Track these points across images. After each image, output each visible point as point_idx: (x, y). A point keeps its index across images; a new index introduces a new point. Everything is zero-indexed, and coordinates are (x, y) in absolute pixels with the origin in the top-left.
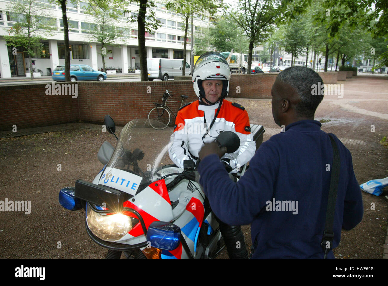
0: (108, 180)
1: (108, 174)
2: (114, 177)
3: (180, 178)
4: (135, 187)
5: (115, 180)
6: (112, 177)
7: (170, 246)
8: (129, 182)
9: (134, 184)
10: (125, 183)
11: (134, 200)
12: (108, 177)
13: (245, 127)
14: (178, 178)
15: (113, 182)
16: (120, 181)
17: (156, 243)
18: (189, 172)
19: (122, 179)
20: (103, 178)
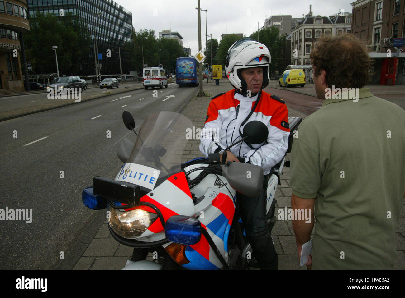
0: (126, 176)
1: (126, 170)
2: (132, 173)
3: (206, 172)
4: (153, 181)
5: (133, 175)
6: (130, 172)
7: (189, 240)
8: (147, 176)
9: (152, 178)
10: (143, 177)
11: (152, 195)
12: (126, 172)
13: (282, 122)
14: (204, 173)
15: (131, 177)
16: (138, 175)
17: (174, 237)
18: (215, 166)
19: (140, 174)
20: (122, 174)
